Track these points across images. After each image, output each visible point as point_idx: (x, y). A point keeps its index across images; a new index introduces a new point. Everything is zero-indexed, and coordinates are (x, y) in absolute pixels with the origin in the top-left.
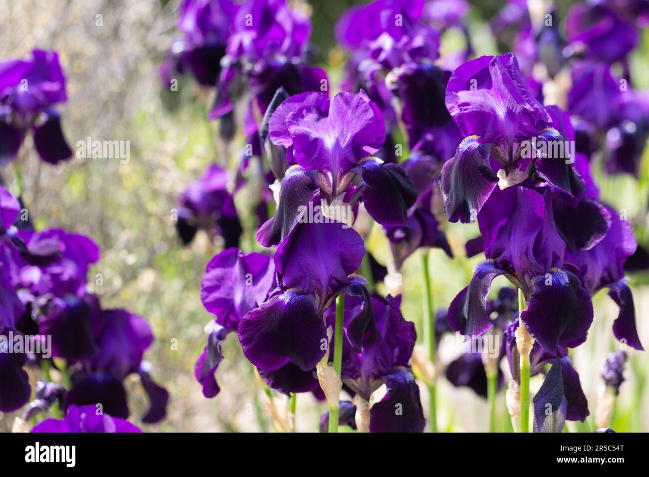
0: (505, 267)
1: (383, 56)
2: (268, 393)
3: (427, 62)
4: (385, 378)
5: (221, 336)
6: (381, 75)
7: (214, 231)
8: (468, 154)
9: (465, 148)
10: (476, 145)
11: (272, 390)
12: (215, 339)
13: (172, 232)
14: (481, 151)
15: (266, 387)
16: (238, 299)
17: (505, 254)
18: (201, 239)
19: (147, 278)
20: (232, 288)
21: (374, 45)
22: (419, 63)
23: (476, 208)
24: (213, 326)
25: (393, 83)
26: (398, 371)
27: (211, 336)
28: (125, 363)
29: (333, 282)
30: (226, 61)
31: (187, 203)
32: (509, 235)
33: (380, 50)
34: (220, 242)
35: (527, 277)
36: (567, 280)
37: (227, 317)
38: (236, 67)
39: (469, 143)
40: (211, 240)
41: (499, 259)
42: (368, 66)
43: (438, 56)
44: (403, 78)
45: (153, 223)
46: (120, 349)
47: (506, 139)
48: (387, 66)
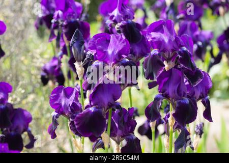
0: (167, 96)
1: (114, 18)
2: (74, 137)
3: (130, 21)
4: (125, 137)
5: (57, 117)
6: (113, 25)
7: (55, 80)
8: (154, 56)
9: (153, 53)
10: (157, 53)
11: (75, 136)
12: (55, 118)
13: (40, 80)
14: (159, 55)
15: (73, 134)
16: (63, 104)
17: (166, 92)
18: (50, 83)
19: (31, 97)
20: (61, 100)
21: (111, 14)
22: (127, 21)
23: (157, 75)
24: (54, 113)
25: (117, 28)
26: (130, 135)
27: (53, 117)
28: (22, 128)
29: (110, 104)
30: (53, 21)
31: (45, 71)
32: (168, 85)
33: (113, 16)
34: (57, 84)
35: (174, 100)
36: (188, 102)
37: (59, 110)
38: (57, 23)
39: (154, 51)
40: (54, 83)
41: (164, 93)
42: (109, 22)
43: (134, 18)
44: (122, 26)
45: (33, 77)
46: (20, 123)
47: (168, 50)
48: (116, 22)
